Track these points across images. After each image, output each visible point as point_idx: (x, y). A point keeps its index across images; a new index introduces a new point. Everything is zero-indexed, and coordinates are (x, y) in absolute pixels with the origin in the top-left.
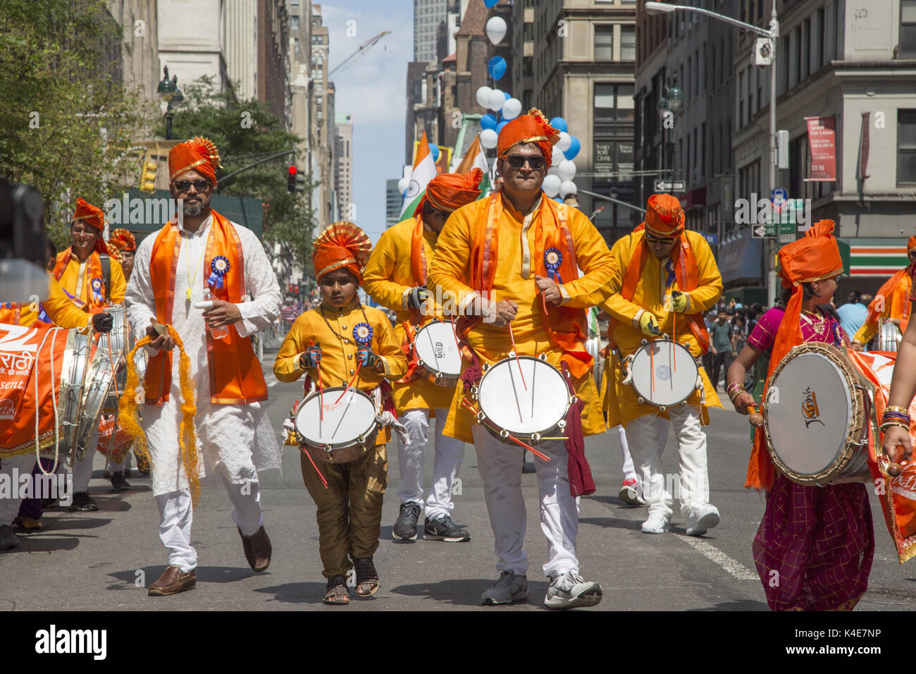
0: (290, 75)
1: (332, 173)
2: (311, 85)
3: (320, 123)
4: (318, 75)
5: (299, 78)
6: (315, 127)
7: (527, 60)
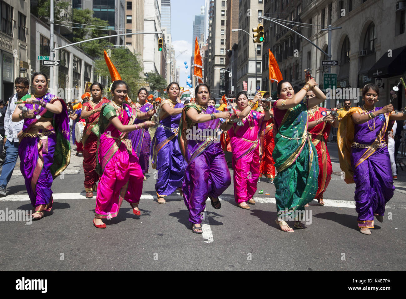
0: (167, 61)
1: (175, 78)
2: (171, 63)
3: (173, 69)
4: (172, 59)
5: (168, 61)
6: (172, 70)
7: (210, 62)
